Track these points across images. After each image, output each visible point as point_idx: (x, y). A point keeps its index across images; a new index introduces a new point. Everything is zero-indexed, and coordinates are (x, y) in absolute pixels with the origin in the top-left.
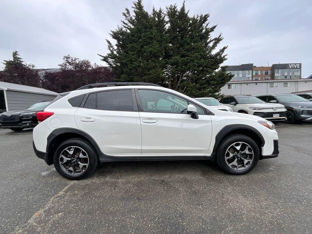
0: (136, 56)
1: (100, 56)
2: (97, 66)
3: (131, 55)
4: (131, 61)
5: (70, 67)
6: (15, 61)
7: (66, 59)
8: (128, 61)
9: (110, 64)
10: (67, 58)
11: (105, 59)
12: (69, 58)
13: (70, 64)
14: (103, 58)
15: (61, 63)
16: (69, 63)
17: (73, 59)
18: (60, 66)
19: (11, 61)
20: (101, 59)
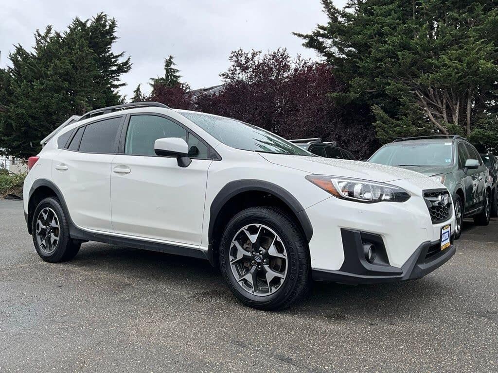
0: (396, 16)
1: (300, 35)
2: (303, 62)
3: (382, 15)
4: (381, 34)
5: (243, 76)
6: (167, 77)
7: (234, 59)
8: (371, 37)
9: (325, 52)
10: (238, 55)
11: (313, 42)
12: (241, 55)
13: (245, 69)
14: (307, 41)
15: (225, 70)
16: (240, 65)
17: (250, 56)
18: (222, 77)
19: (162, 79)
20: (303, 45)
